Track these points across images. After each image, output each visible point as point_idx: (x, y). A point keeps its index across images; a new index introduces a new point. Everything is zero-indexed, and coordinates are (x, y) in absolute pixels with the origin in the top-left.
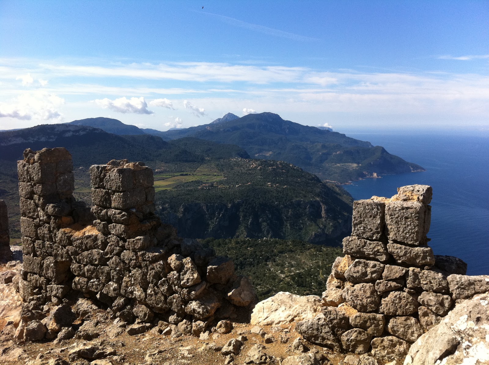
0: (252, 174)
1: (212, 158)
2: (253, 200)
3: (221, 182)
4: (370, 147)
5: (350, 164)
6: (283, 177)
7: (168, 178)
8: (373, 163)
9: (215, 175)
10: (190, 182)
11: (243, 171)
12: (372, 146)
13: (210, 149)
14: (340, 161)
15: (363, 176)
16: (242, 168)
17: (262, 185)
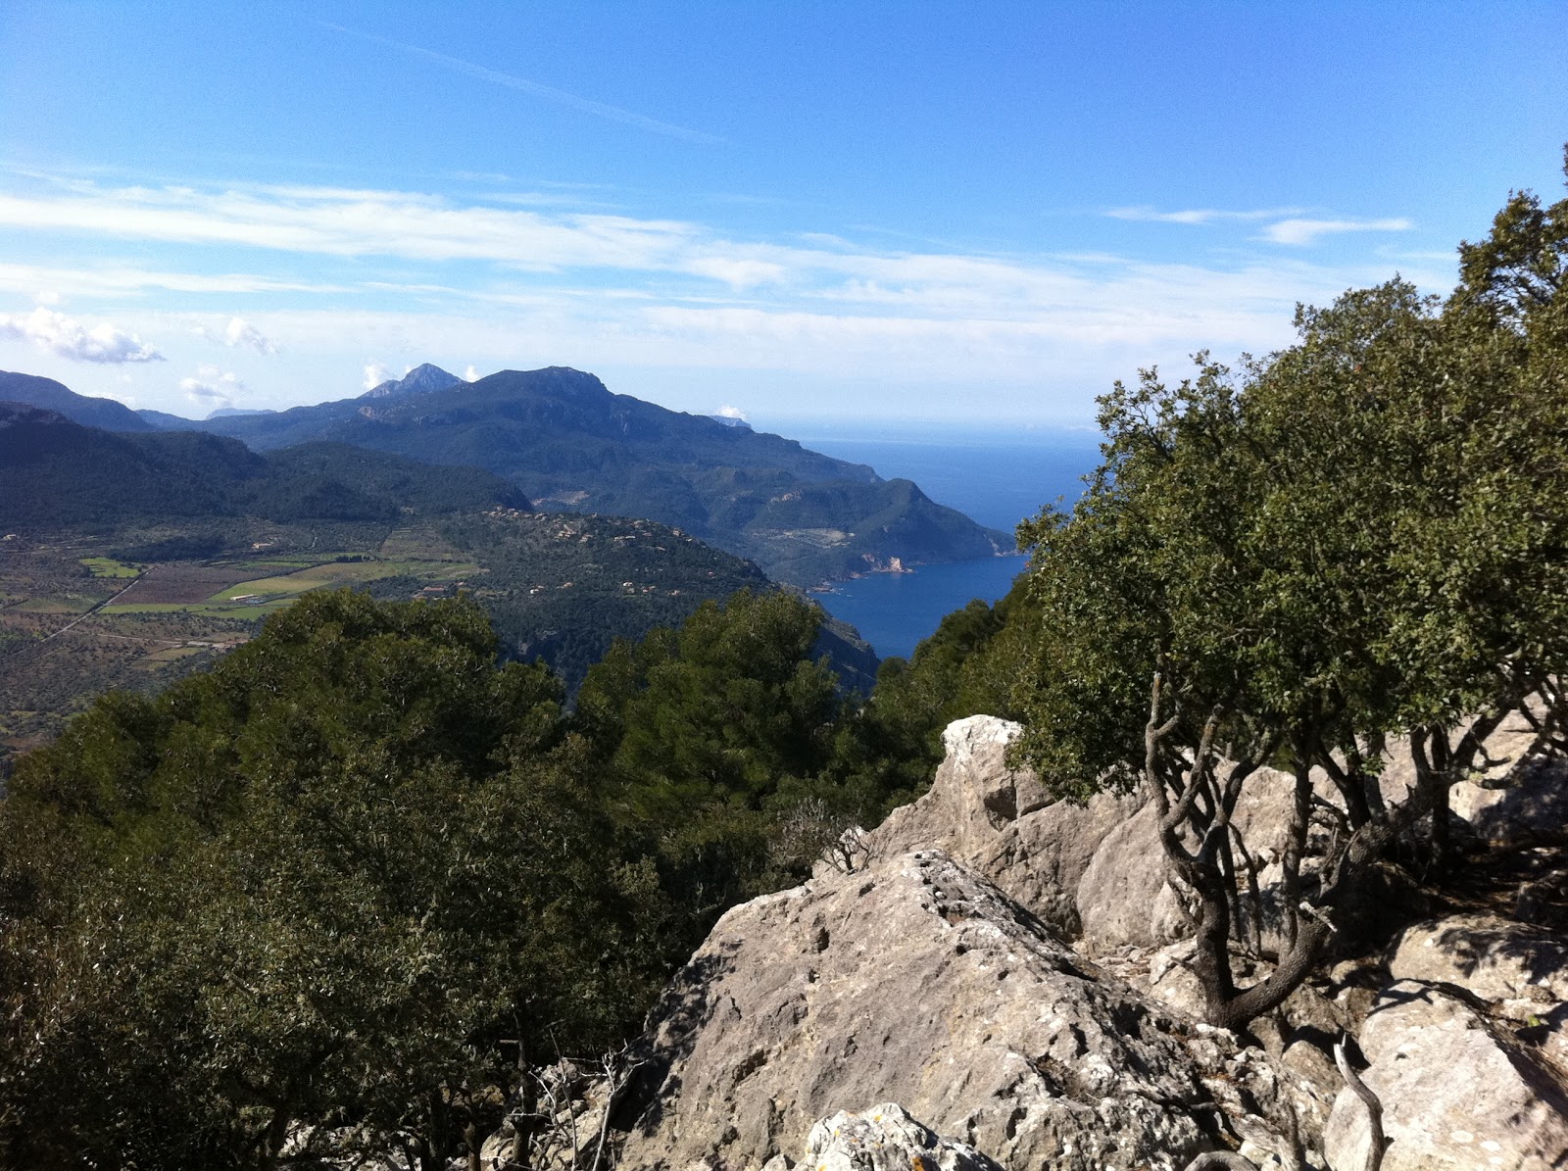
0: (567, 557)
1: (423, 510)
2: (591, 632)
3: (476, 582)
4: (873, 480)
5: (823, 532)
6: (661, 567)
7: (301, 569)
8: (889, 529)
9: (450, 561)
10: (378, 582)
11: (536, 549)
12: (878, 479)
13: (405, 482)
14: (793, 522)
15: (862, 566)
16: (530, 541)
17: (609, 589)
